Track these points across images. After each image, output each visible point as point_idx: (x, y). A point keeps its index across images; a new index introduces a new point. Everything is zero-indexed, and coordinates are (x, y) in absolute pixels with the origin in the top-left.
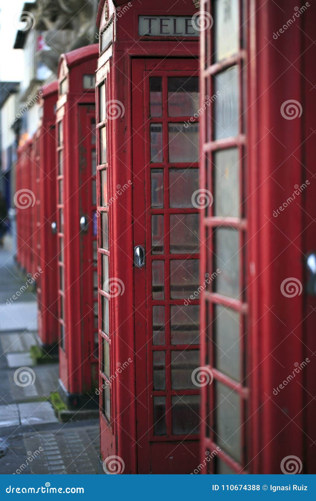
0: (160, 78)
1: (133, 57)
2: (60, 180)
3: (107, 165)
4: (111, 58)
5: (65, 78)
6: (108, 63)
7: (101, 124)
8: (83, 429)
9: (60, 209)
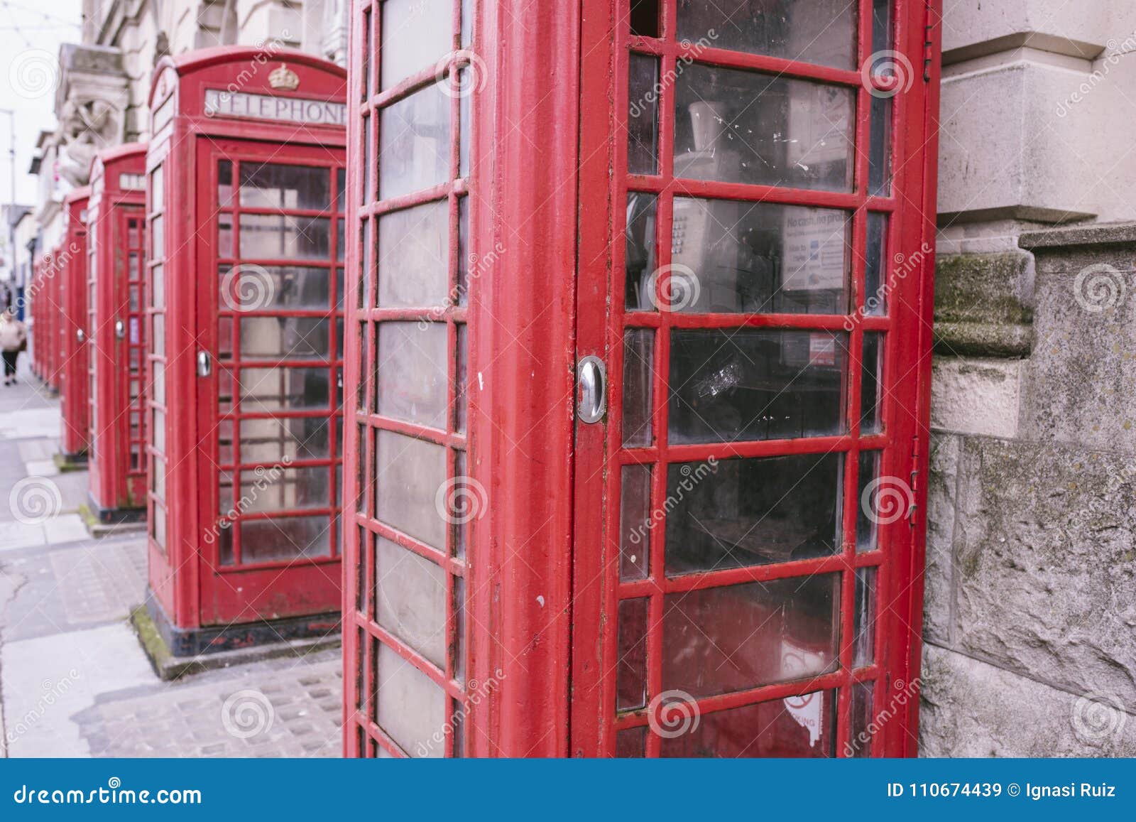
0: (229, 162)
1: (199, 136)
2: (91, 285)
3: (164, 259)
4: (171, 138)
5: (99, 176)
6: (168, 143)
7: (155, 214)
8: (120, 545)
9: (91, 315)
